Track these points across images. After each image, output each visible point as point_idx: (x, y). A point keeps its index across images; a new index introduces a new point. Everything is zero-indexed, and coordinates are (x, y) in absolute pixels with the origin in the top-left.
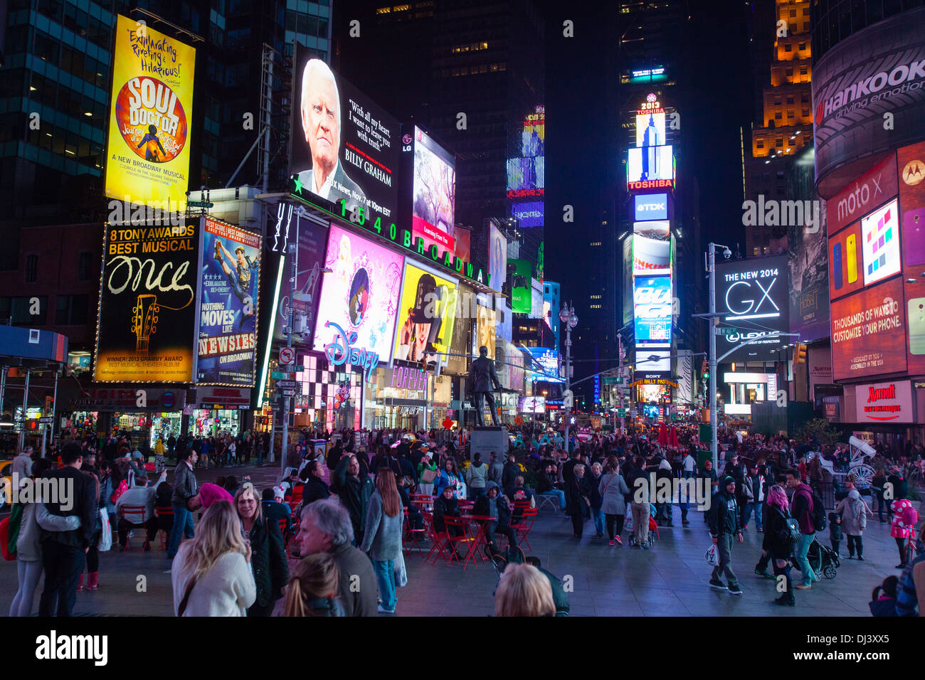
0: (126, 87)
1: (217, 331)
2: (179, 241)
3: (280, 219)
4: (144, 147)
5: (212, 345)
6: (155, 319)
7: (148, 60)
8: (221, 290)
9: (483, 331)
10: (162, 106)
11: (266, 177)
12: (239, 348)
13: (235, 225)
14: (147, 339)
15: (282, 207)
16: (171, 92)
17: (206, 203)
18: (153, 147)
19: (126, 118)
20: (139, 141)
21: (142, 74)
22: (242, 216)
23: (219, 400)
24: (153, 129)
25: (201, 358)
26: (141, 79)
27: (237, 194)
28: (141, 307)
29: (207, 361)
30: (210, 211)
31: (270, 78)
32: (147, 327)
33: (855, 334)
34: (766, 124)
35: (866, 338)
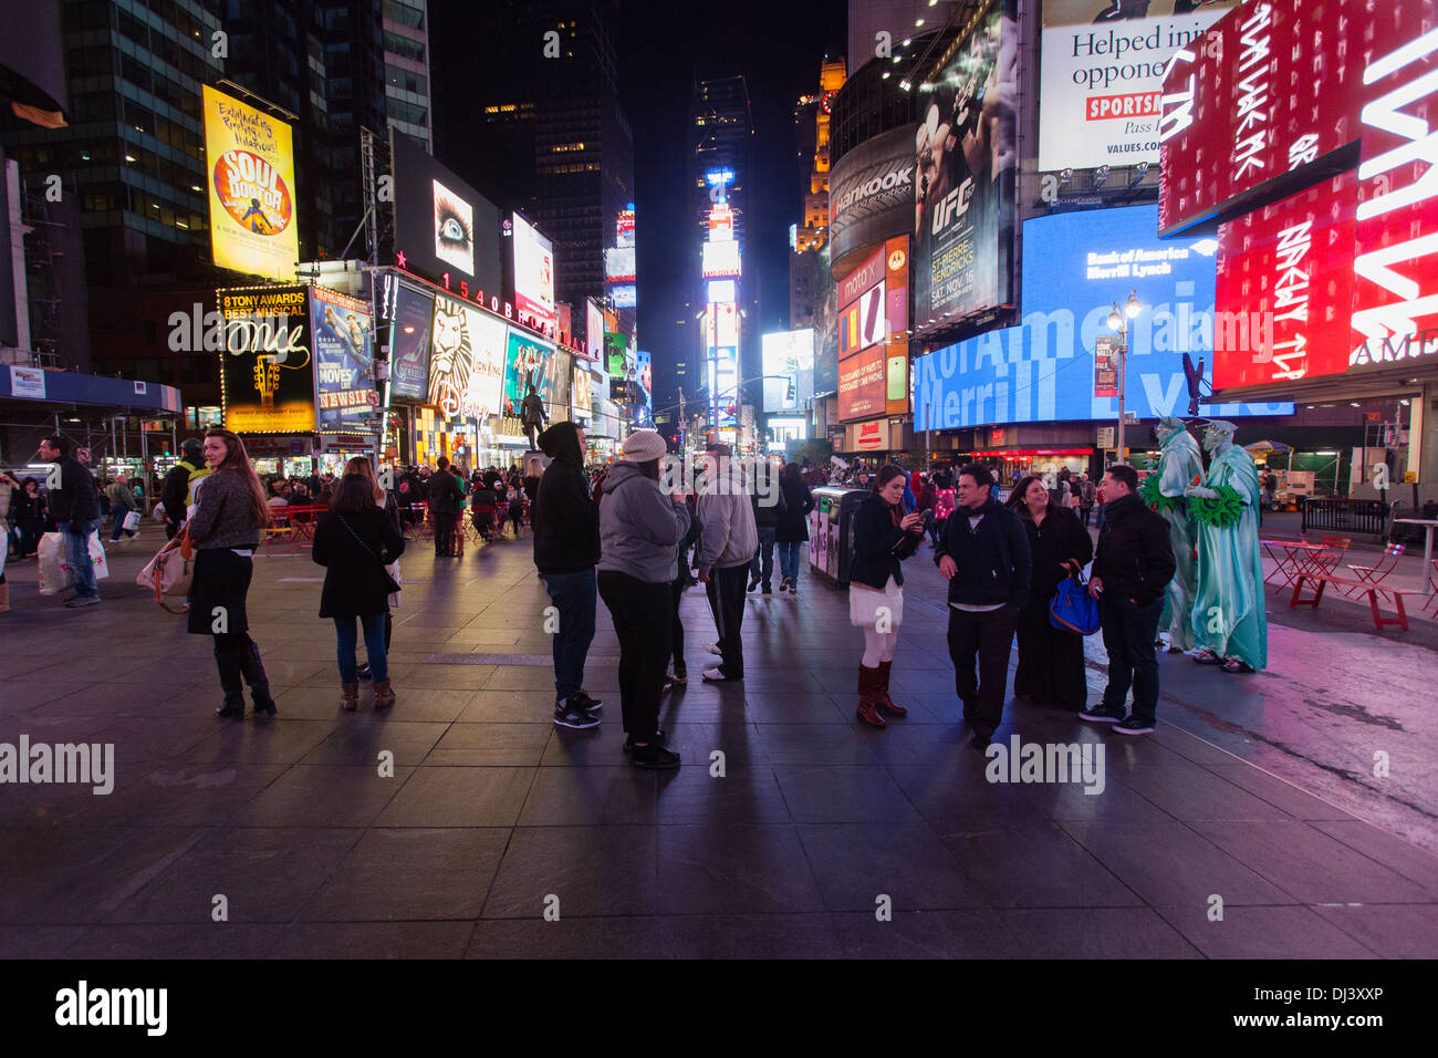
0: (222, 160)
1: (337, 387)
2: (291, 307)
3: (387, 290)
4: (250, 219)
5: (332, 400)
6: (276, 377)
7: (243, 135)
8: (336, 351)
9: (580, 389)
10: (262, 180)
11: (375, 253)
12: (358, 402)
13: (345, 295)
14: (270, 394)
15: (387, 279)
16: (270, 168)
17: (315, 274)
18: (259, 221)
19: (226, 190)
20: (243, 214)
21: (240, 147)
22: (351, 287)
23: (345, 446)
24: (255, 202)
25: (322, 410)
26: (237, 152)
27: (346, 268)
28: (262, 367)
29: (328, 413)
30: (320, 281)
31: (371, 160)
32: (269, 384)
33: (854, 386)
34: (807, 225)
35: (860, 388)
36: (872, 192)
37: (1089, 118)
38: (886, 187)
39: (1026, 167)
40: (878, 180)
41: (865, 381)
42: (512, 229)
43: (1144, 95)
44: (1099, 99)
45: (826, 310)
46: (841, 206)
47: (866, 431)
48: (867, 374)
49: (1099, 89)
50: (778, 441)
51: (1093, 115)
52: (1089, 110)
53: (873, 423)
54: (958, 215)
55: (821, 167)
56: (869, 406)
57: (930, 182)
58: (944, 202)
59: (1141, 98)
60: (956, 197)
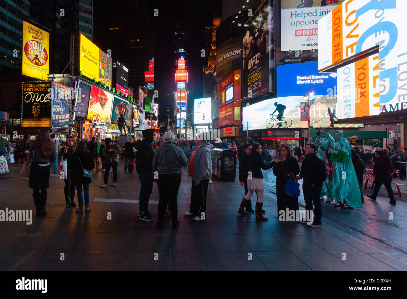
0: (27, 43)
1: (58, 113)
2: (46, 88)
3: (76, 83)
4: (34, 61)
5: (57, 117)
6: (39, 110)
7: (34, 35)
8: (59, 102)
9: (136, 115)
10: (39, 49)
11: (73, 72)
12: (65, 118)
13: (63, 84)
14: (37, 115)
15: (77, 80)
16: (42, 46)
17: (54, 78)
18: (37, 61)
19: (28, 52)
20: (32, 59)
21: (33, 39)
22: (65, 82)
23: (60, 132)
24: (37, 56)
25: (53, 120)
26: (32, 41)
27: (64, 76)
28: (35, 106)
29: (55, 121)
30: (55, 80)
31: (73, 44)
32: (37, 112)
33: (224, 116)
34: (209, 65)
35: (226, 116)
36: (229, 56)
37: (296, 36)
38: (233, 55)
39: (277, 50)
40: (231, 53)
41: (227, 114)
43: (313, 29)
44: (299, 30)
45: (215, 92)
46: (220, 60)
47: (227, 130)
48: (228, 112)
49: (299, 27)
51: (297, 35)
52: (296, 34)
53: (229, 128)
54: (256, 63)
55: (213, 48)
56: (229, 122)
57: (247, 54)
58: (251, 59)
59: (312, 30)
60: (255, 58)
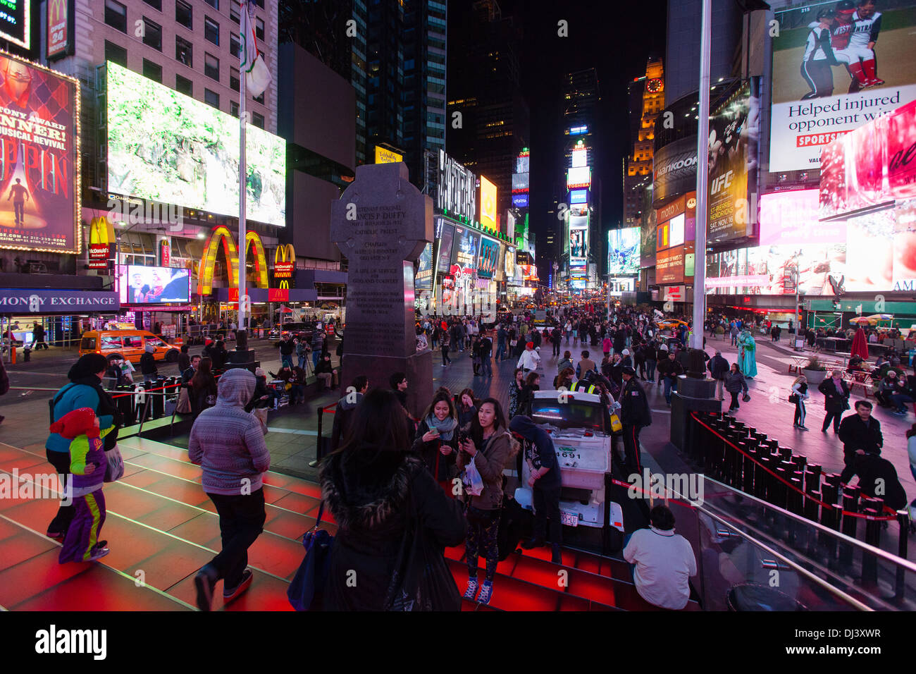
33: (666, 266)
35: (669, 268)
36: (678, 167)
37: (798, 146)
38: (686, 165)
39: (763, 168)
40: (682, 162)
41: (672, 265)
42: (480, 184)
43: (831, 133)
44: (804, 136)
45: (649, 221)
46: (660, 174)
47: (672, 291)
48: (673, 261)
49: (804, 132)
50: (617, 291)
51: (800, 144)
52: (798, 142)
53: (675, 287)
54: (725, 187)
56: (674, 278)
57: (711, 168)
58: (717, 179)
59: (829, 135)
60: (724, 179)
